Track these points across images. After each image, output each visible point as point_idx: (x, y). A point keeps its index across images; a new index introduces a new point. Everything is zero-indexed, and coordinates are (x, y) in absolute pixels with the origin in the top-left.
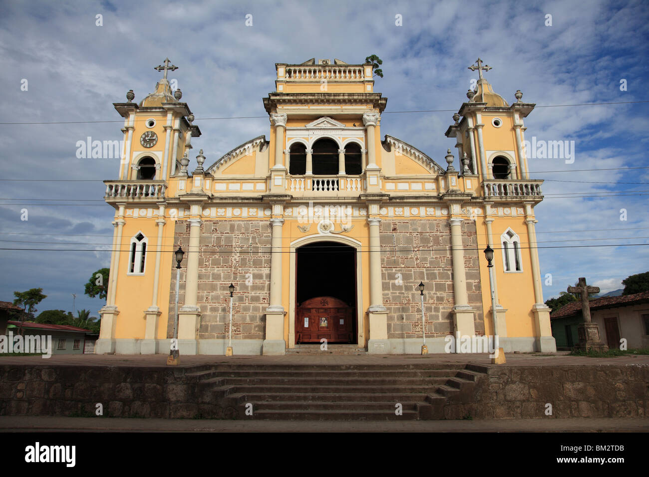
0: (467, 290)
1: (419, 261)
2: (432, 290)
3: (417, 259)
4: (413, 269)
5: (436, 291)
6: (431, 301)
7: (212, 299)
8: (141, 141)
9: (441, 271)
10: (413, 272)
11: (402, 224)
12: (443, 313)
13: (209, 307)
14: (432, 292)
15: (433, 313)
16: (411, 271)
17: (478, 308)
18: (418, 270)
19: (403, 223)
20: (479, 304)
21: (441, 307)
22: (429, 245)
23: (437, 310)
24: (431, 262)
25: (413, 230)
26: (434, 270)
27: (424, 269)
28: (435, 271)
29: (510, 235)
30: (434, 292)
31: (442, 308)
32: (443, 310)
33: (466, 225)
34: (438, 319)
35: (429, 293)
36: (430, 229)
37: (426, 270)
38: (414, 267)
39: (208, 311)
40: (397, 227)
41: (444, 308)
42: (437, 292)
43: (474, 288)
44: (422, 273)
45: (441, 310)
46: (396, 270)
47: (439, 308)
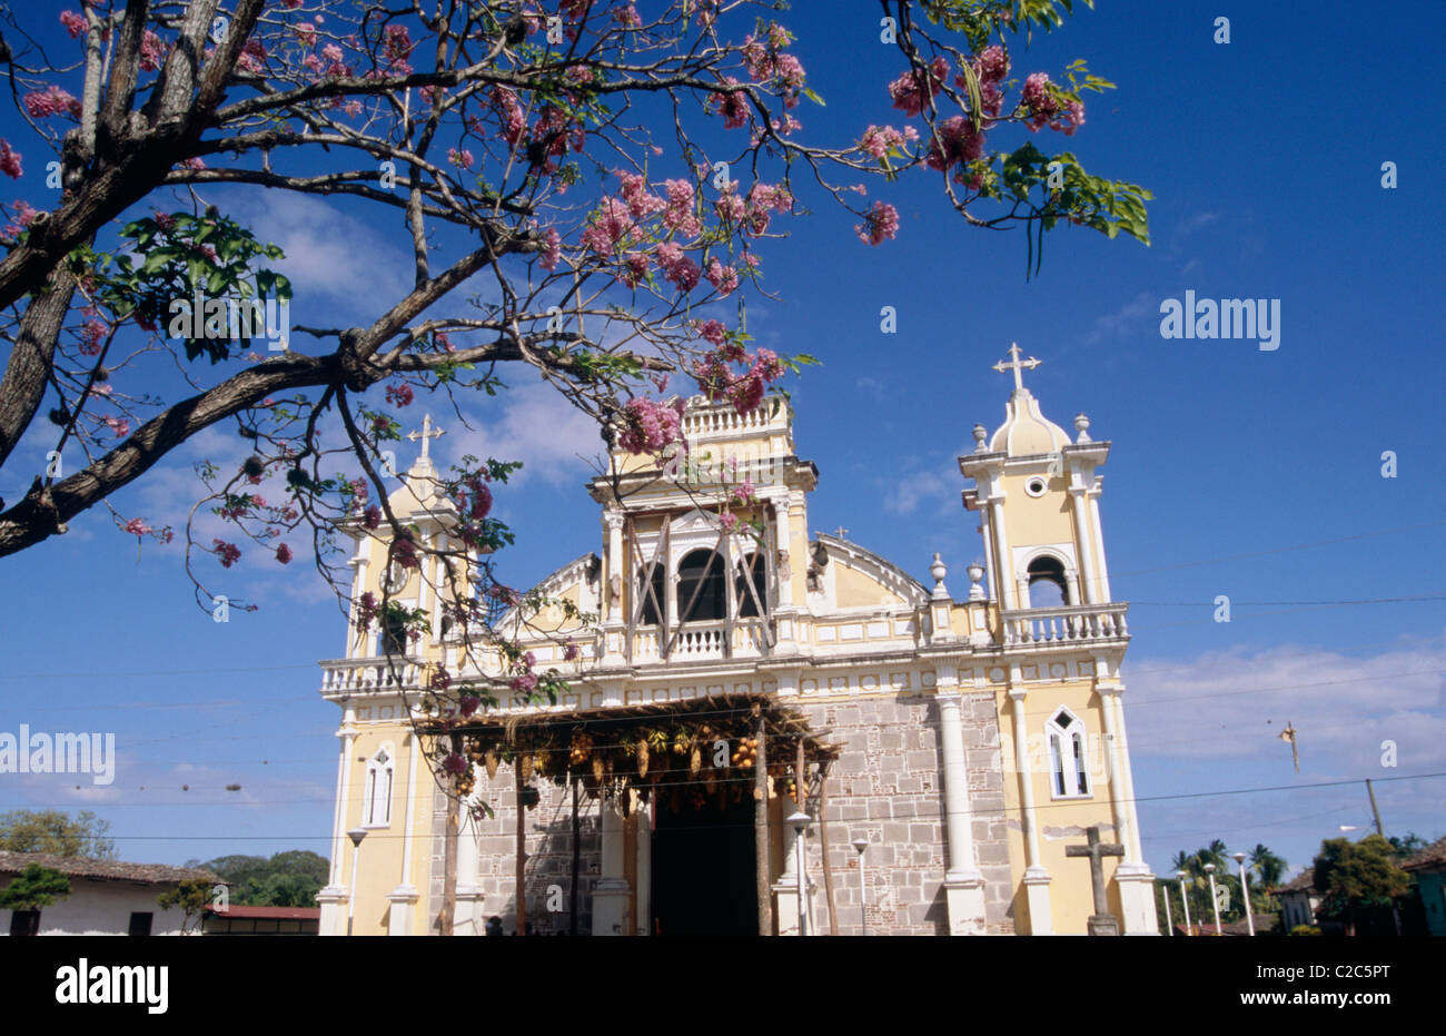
0: (974, 837)
1: (879, 782)
2: (905, 840)
3: (875, 778)
4: (867, 798)
5: (913, 841)
6: (903, 862)
7: (504, 868)
8: (380, 583)
9: (924, 800)
10: (867, 806)
11: (846, 709)
12: (927, 885)
13: (498, 883)
14: (905, 845)
15: (908, 886)
16: (863, 802)
17: (999, 875)
18: (877, 799)
19: (848, 707)
20: (1001, 867)
21: (923, 873)
22: (898, 749)
23: (915, 879)
24: (903, 784)
25: (867, 720)
26: (909, 799)
27: (890, 798)
28: (912, 802)
29: (1064, 720)
30: (909, 844)
31: (926, 877)
32: (929, 880)
33: (973, 704)
34: (919, 898)
35: (899, 847)
36: (900, 717)
37: (894, 800)
38: (869, 796)
39: (498, 890)
40: (835, 715)
41: (930, 876)
42: (917, 845)
43: (990, 833)
44: (887, 805)
45: (924, 881)
46: (834, 802)
47: (919, 876)
